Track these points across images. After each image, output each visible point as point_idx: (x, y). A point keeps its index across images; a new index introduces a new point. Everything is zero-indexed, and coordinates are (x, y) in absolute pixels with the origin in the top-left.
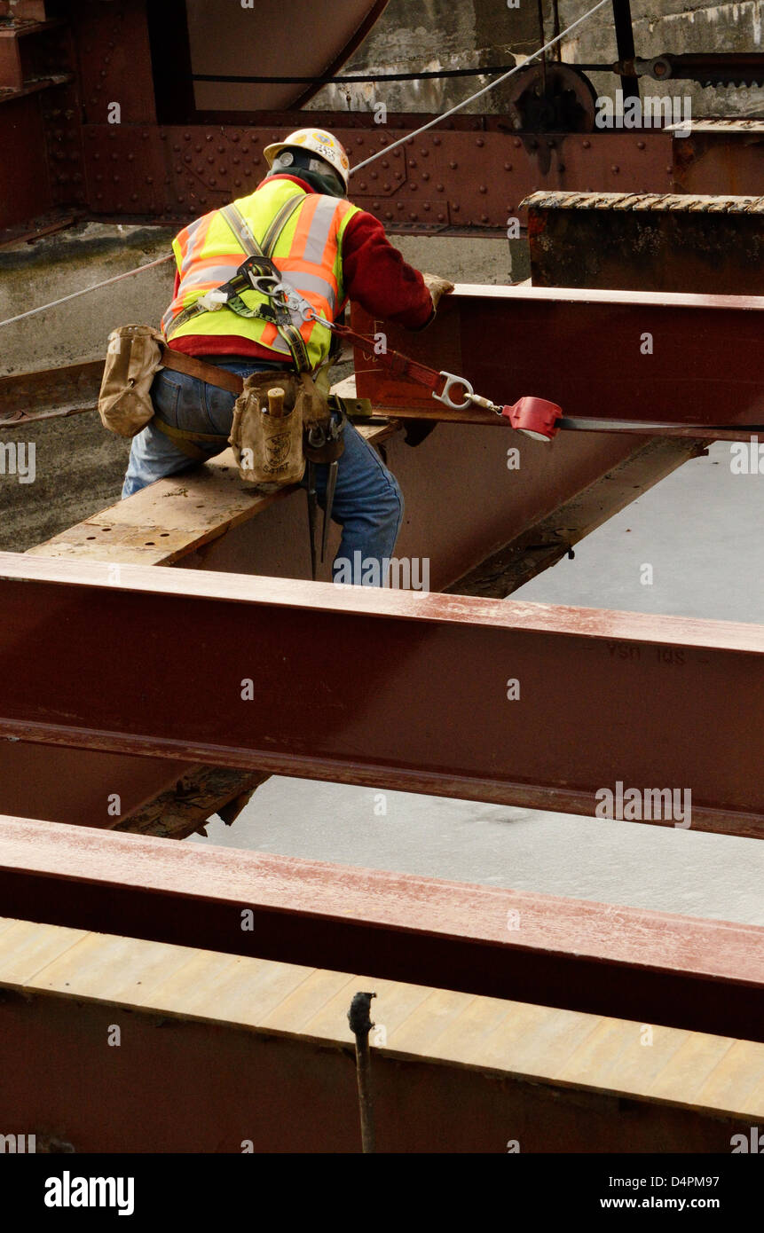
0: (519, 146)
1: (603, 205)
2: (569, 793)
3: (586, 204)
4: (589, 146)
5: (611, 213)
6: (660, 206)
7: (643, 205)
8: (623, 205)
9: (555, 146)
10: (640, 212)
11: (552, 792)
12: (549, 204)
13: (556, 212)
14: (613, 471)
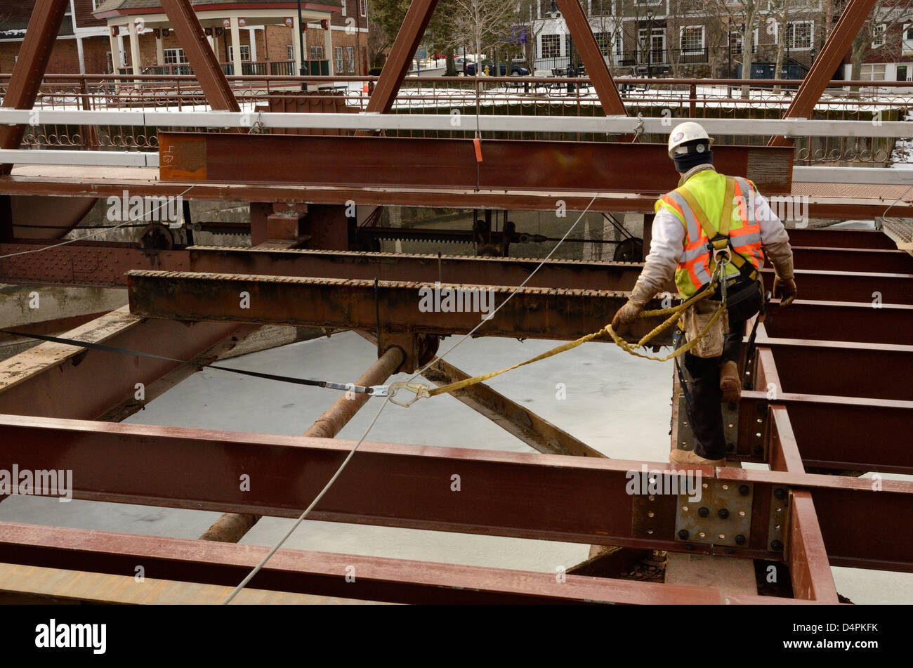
0: (142, 255)
1: (156, 275)
2: (104, 494)
3: (149, 275)
4: (169, 255)
5: (159, 279)
6: (178, 276)
7: (171, 276)
8: (163, 275)
9: (157, 255)
10: (170, 278)
11: (99, 494)
12: (135, 275)
13: (138, 278)
14: (164, 377)
